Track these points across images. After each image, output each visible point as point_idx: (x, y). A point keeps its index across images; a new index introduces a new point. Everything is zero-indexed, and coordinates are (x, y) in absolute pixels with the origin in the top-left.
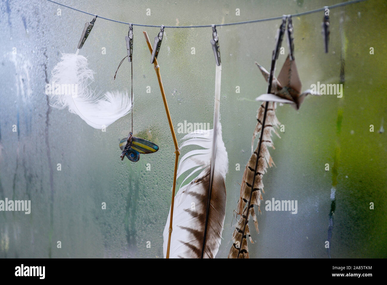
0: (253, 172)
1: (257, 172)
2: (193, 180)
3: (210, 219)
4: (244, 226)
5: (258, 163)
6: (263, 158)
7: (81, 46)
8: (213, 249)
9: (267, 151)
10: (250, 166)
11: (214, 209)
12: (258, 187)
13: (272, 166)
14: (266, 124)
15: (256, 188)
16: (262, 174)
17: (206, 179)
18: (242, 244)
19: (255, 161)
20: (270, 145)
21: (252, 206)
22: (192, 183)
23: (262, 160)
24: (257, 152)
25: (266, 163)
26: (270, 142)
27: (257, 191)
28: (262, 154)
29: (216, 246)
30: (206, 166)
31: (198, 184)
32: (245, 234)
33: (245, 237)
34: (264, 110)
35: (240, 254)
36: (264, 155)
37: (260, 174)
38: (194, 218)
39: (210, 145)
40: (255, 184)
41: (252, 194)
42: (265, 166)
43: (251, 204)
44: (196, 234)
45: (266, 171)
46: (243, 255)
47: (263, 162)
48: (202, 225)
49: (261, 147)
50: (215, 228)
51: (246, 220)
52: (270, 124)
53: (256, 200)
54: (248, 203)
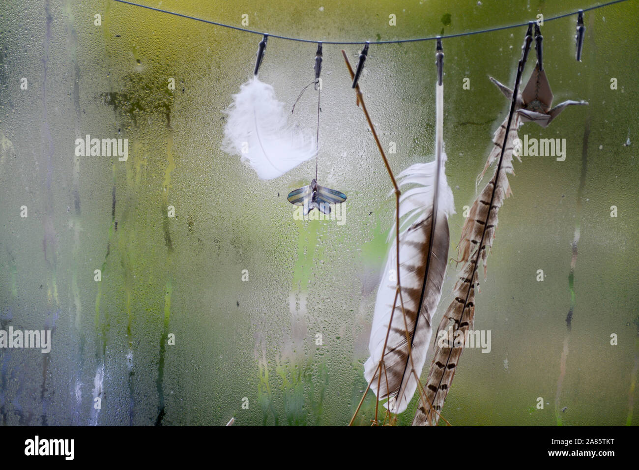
0: (488, 206)
1: (492, 205)
2: (410, 226)
3: (431, 271)
4: (472, 274)
5: (495, 194)
6: (500, 188)
7: (256, 73)
8: (431, 308)
9: (506, 178)
10: (483, 200)
11: (436, 258)
12: (492, 224)
13: (509, 196)
14: (507, 146)
15: (490, 224)
16: (499, 207)
17: (428, 222)
18: (469, 296)
19: (491, 193)
20: (510, 171)
21: (484, 247)
22: (409, 230)
23: (499, 189)
24: (494, 181)
25: (503, 194)
26: (510, 168)
27: (491, 228)
28: (499, 184)
29: (435, 304)
30: (426, 207)
31: (416, 230)
32: (473, 283)
33: (473, 286)
34: (505, 130)
35: (465, 309)
36: (502, 183)
37: (495, 207)
38: (411, 273)
39: (431, 180)
40: (490, 221)
41: (485, 233)
42: (503, 197)
43: (482, 245)
44: (412, 293)
45: (503, 203)
46: (469, 309)
47: (500, 193)
48: (420, 280)
49: (499, 175)
50: (436, 281)
51: (476, 265)
52: (511, 146)
53: (489, 239)
54: (478, 244)
